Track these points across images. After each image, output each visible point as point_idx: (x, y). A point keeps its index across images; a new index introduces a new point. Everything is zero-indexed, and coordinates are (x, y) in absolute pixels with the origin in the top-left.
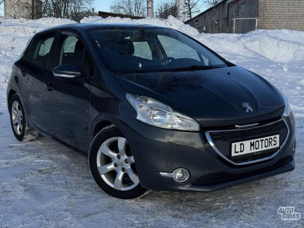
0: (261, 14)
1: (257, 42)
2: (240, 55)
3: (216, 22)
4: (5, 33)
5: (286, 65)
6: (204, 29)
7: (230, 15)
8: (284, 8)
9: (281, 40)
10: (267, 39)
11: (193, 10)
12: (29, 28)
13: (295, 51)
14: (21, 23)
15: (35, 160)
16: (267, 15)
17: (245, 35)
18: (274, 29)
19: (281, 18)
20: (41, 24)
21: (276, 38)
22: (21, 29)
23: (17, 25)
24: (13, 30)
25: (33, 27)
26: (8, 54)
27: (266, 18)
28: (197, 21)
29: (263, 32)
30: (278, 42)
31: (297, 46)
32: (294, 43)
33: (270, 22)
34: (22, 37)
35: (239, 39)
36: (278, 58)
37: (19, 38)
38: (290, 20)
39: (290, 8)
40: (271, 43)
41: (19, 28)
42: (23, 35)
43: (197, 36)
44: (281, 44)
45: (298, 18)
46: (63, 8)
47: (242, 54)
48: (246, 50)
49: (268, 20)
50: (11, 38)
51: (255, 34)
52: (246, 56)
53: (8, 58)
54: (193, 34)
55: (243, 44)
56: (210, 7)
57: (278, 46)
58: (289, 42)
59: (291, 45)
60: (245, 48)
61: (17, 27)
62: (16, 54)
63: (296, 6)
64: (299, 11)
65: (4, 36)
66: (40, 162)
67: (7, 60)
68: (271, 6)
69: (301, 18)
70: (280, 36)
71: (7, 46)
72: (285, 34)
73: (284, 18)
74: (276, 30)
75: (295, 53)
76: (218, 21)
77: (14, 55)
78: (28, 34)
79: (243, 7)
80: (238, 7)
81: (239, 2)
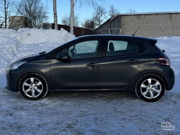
0: (122, 27)
3: (107, 30)
6: (102, 33)
16: (125, 27)
19: (132, 29)
27: (125, 29)
28: (100, 29)
33: (126, 31)
39: (136, 24)
63: (139, 23)
68: (127, 23)
69: (141, 29)
76: (107, 29)
79: (116, 23)
80: (114, 23)
81: (115, 21)
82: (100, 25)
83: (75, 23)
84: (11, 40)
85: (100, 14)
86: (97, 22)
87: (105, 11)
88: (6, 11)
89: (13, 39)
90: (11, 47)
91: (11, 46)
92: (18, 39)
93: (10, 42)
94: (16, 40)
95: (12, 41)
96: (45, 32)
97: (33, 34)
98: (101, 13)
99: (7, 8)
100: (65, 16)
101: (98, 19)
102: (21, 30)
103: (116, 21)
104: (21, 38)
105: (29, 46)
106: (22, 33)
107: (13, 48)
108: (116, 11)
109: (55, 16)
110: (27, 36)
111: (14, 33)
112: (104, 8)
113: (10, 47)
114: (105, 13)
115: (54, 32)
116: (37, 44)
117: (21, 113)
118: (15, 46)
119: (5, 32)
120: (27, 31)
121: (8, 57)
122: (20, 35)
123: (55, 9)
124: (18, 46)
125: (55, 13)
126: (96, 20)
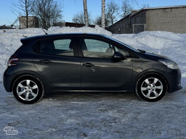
0: (147, 22)
1: (143, 38)
2: (134, 46)
3: (125, 26)
4: (7, 37)
5: (160, 51)
6: (119, 30)
7: (132, 22)
8: (159, 19)
9: (157, 37)
10: (149, 36)
11: (114, 20)
12: (20, 34)
13: (164, 42)
14: (16, 31)
15: (10, 115)
16: (150, 22)
17: (137, 34)
18: (153, 31)
20: (27, 31)
21: (154, 36)
22: (16, 34)
23: (14, 32)
24: (12, 35)
25: (22, 33)
26: (9, 48)
27: (150, 24)
28: (115, 26)
29: (147, 33)
30: (155, 38)
31: (165, 40)
32: (164, 38)
33: (152, 26)
34: (17, 39)
35: (134, 37)
36: (155, 46)
37: (15, 39)
38: (163, 25)
39: (162, 19)
40: (151, 39)
41: (15, 34)
42: (17, 38)
43: (111, 36)
44: (157, 39)
46: (47, 21)
47: (136, 45)
48: (138, 43)
50: (11, 39)
51: (142, 34)
52: (138, 46)
53: (8, 50)
54: (109, 35)
55: (136, 39)
56: (122, 18)
57: (155, 40)
58: (161, 37)
59: (163, 39)
60: (137, 41)
61: (14, 33)
62: (13, 48)
63: (165, 17)
64: (167, 20)
65: (7, 38)
66: (12, 117)
67: (7, 52)
68: (153, 17)
69: (168, 23)
70: (157, 34)
71: (8, 44)
72: (159, 33)
73: (159, 23)
74: (154, 31)
75: (165, 44)
77: (12, 48)
78: (20, 37)
79: (138, 19)
80: (136, 19)
81: (136, 16)
82: (113, 23)
85: (113, 11)
86: (109, 19)
87: (118, 7)
88: (27, 9)
96: (78, 30)
98: (113, 9)
99: (28, 6)
100: (77, 14)
101: (111, 16)
102: (51, 29)
103: (138, 16)
105: (62, 46)
108: (129, 7)
109: (86, 12)
112: (116, 4)
114: (118, 9)
115: (88, 30)
119: (35, 32)
120: (58, 30)
123: (85, 4)
125: (85, 9)
126: (108, 17)
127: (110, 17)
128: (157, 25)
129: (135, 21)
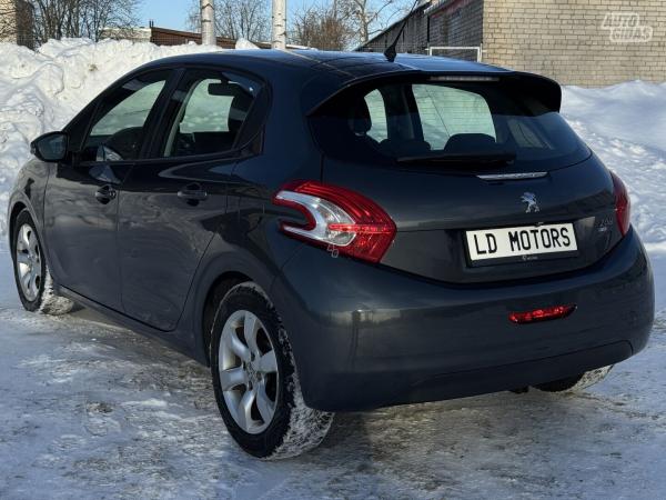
8: (538, 26)
11: (372, 28)
16: (502, 41)
19: (532, 47)
27: (500, 48)
38: (554, 52)
39: (550, 27)
45: (569, 47)
46: (66, 18)
49: (504, 51)
63: (564, 22)
64: (571, 32)
69: (575, 47)
73: (538, 47)
79: (455, 24)
82: (366, 35)
83: (253, 27)
84: (15, 92)
86: (353, 23)
89: (23, 87)
90: (16, 127)
91: (17, 120)
92: (46, 88)
93: (10, 103)
94: (37, 94)
95: (19, 97)
97: (110, 65)
101: (359, 9)
102: (54, 46)
103: (457, 13)
104: (59, 86)
106: (60, 60)
107: (27, 129)
110: (85, 77)
111: (23, 59)
113: (14, 125)
116: (131, 114)
117: (146, 403)
118: (36, 120)
120: (82, 51)
121: (9, 169)
122: (55, 68)
124: (49, 118)
126: (347, 14)
127: (358, 13)
128: (528, 52)
129: (446, 33)
